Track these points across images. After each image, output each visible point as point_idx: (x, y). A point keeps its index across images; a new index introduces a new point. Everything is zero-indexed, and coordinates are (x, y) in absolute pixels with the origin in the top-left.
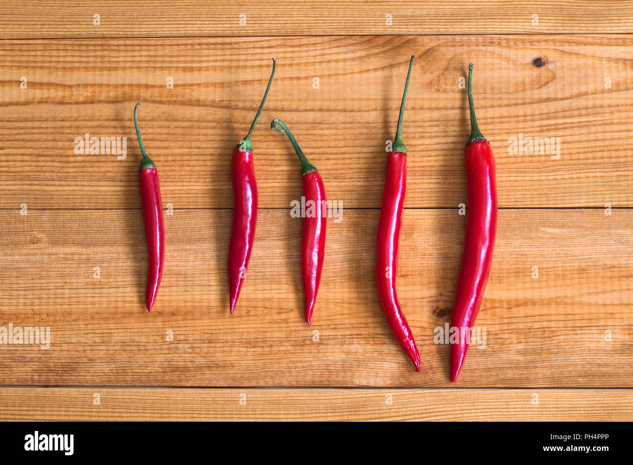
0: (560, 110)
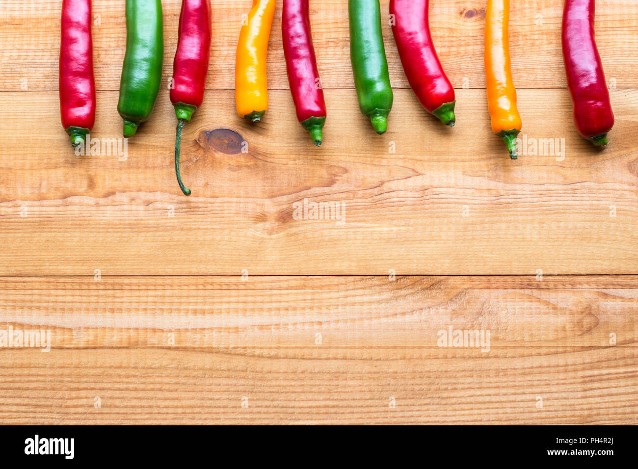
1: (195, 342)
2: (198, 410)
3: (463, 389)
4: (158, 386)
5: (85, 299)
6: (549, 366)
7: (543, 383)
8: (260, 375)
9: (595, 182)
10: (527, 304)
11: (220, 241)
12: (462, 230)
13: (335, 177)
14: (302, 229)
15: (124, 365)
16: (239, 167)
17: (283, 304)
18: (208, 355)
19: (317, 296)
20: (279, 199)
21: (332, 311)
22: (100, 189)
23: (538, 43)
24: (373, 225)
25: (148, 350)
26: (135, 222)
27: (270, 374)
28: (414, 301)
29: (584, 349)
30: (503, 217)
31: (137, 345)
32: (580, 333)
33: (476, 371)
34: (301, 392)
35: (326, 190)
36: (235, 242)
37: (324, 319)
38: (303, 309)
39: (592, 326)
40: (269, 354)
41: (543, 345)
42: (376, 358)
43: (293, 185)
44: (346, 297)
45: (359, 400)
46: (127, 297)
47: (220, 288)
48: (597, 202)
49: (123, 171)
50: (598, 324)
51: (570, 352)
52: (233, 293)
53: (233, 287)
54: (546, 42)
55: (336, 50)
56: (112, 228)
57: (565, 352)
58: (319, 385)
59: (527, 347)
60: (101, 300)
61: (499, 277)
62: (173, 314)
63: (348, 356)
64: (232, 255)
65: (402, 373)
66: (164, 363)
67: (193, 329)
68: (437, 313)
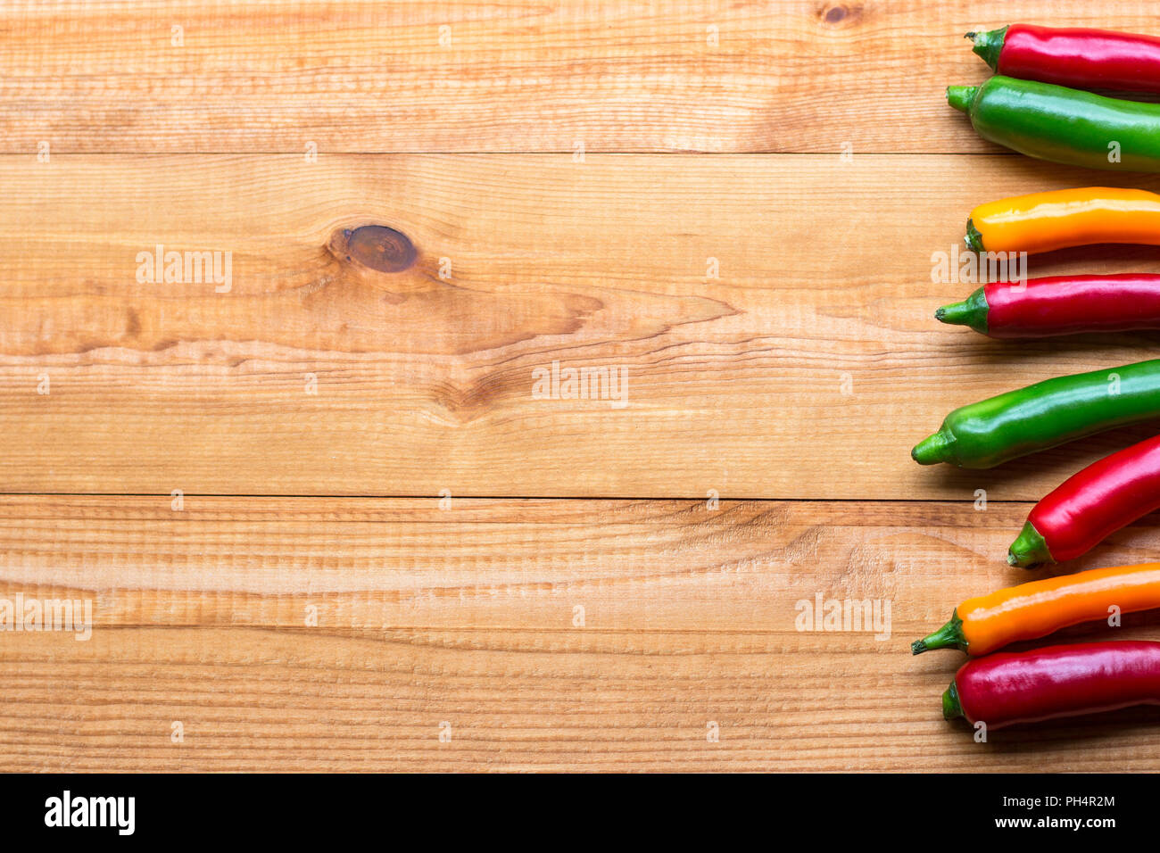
1: (319, 617)
2: (322, 743)
3: (810, 710)
4: (250, 698)
5: (119, 537)
8: (437, 680)
10: (931, 555)
11: (367, 432)
12: (813, 416)
13: (580, 315)
14: (518, 411)
15: (188, 659)
16: (404, 297)
17: (482, 549)
18: (342, 642)
19: (543, 536)
20: (477, 355)
21: (571, 564)
22: (150, 333)
24: (649, 405)
25: (233, 633)
26: (213, 397)
27: (455, 679)
28: (723, 547)
30: (890, 394)
31: (214, 622)
33: (835, 677)
34: (512, 712)
35: (564, 339)
36: (395, 434)
37: (556, 577)
38: (518, 558)
40: (454, 641)
42: (651, 652)
43: (503, 330)
44: (597, 537)
45: (617, 727)
46: (197, 533)
47: (366, 519)
49: (192, 302)
52: (390, 528)
53: (391, 517)
55: (586, 80)
56: (171, 407)
58: (546, 700)
60: (148, 538)
61: (879, 503)
62: (279, 566)
63: (600, 646)
64: (388, 458)
65: (699, 679)
66: (262, 656)
67: (315, 595)
68: (764, 570)
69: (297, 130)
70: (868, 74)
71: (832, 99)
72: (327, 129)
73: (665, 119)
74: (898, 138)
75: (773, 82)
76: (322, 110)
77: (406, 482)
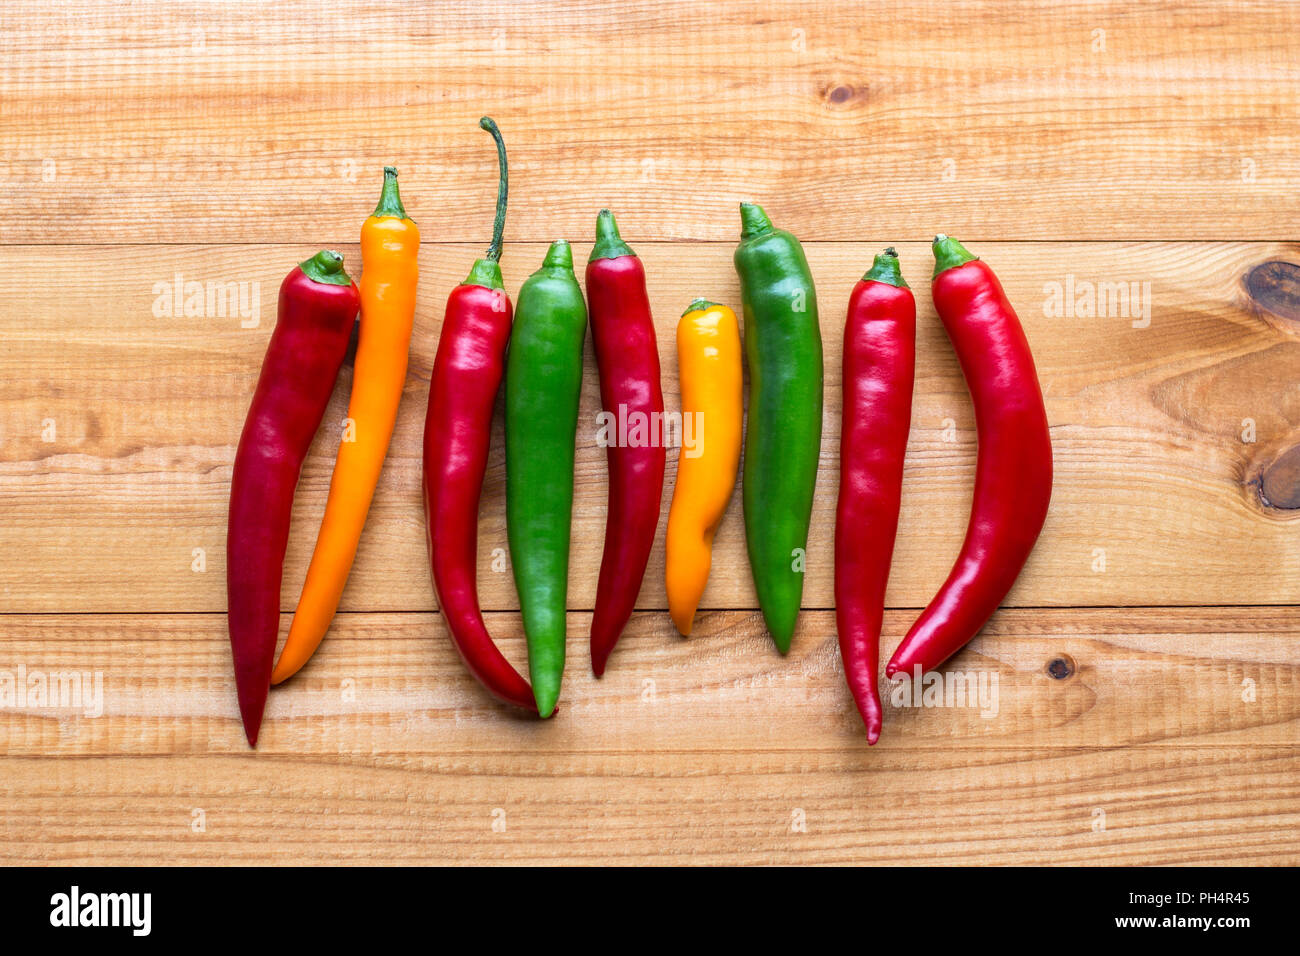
0: (1105, 772)
1: (303, 743)
3: (832, 832)
4: (230, 832)
5: (83, 660)
6: (999, 787)
7: (989, 818)
8: (432, 809)
9: (1086, 425)
15: (161, 790)
18: (329, 770)
22: (111, 441)
23: (972, 152)
25: (210, 761)
26: (182, 506)
27: (452, 806)
28: (736, 661)
29: (1067, 752)
31: (189, 749)
32: (1059, 721)
33: (858, 796)
34: (514, 842)
39: (1084, 707)
40: (451, 767)
41: (988, 746)
42: (662, 773)
45: (628, 856)
46: (168, 654)
47: (352, 636)
48: (1090, 465)
49: (157, 404)
50: (1093, 704)
51: (1041, 758)
52: (378, 646)
53: (380, 634)
54: (988, 150)
55: (578, 165)
56: (137, 518)
57: (1030, 759)
58: (550, 828)
59: (958, 750)
60: (115, 660)
63: (607, 769)
65: (713, 802)
66: (243, 786)
67: (298, 718)
68: (780, 685)
69: (268, 219)
70: (877, 157)
71: (838, 184)
72: (301, 217)
73: (663, 206)
74: (910, 225)
75: (777, 167)
76: (294, 197)
77: (395, 596)
